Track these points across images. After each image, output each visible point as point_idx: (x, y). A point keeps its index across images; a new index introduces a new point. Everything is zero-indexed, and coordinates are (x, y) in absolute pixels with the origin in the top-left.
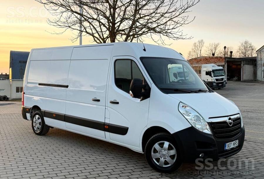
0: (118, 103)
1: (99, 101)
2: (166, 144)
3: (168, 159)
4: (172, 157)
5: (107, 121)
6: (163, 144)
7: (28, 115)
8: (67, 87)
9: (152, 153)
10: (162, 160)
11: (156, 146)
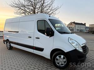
0: (39, 38)
1: (31, 37)
2: (62, 56)
3: (63, 63)
4: (65, 62)
5: (35, 46)
6: (61, 56)
7: (5, 42)
8: (18, 32)
9: (56, 61)
10: (60, 63)
11: (58, 57)
